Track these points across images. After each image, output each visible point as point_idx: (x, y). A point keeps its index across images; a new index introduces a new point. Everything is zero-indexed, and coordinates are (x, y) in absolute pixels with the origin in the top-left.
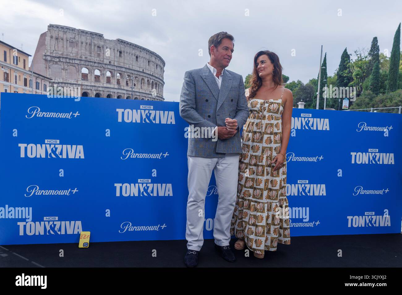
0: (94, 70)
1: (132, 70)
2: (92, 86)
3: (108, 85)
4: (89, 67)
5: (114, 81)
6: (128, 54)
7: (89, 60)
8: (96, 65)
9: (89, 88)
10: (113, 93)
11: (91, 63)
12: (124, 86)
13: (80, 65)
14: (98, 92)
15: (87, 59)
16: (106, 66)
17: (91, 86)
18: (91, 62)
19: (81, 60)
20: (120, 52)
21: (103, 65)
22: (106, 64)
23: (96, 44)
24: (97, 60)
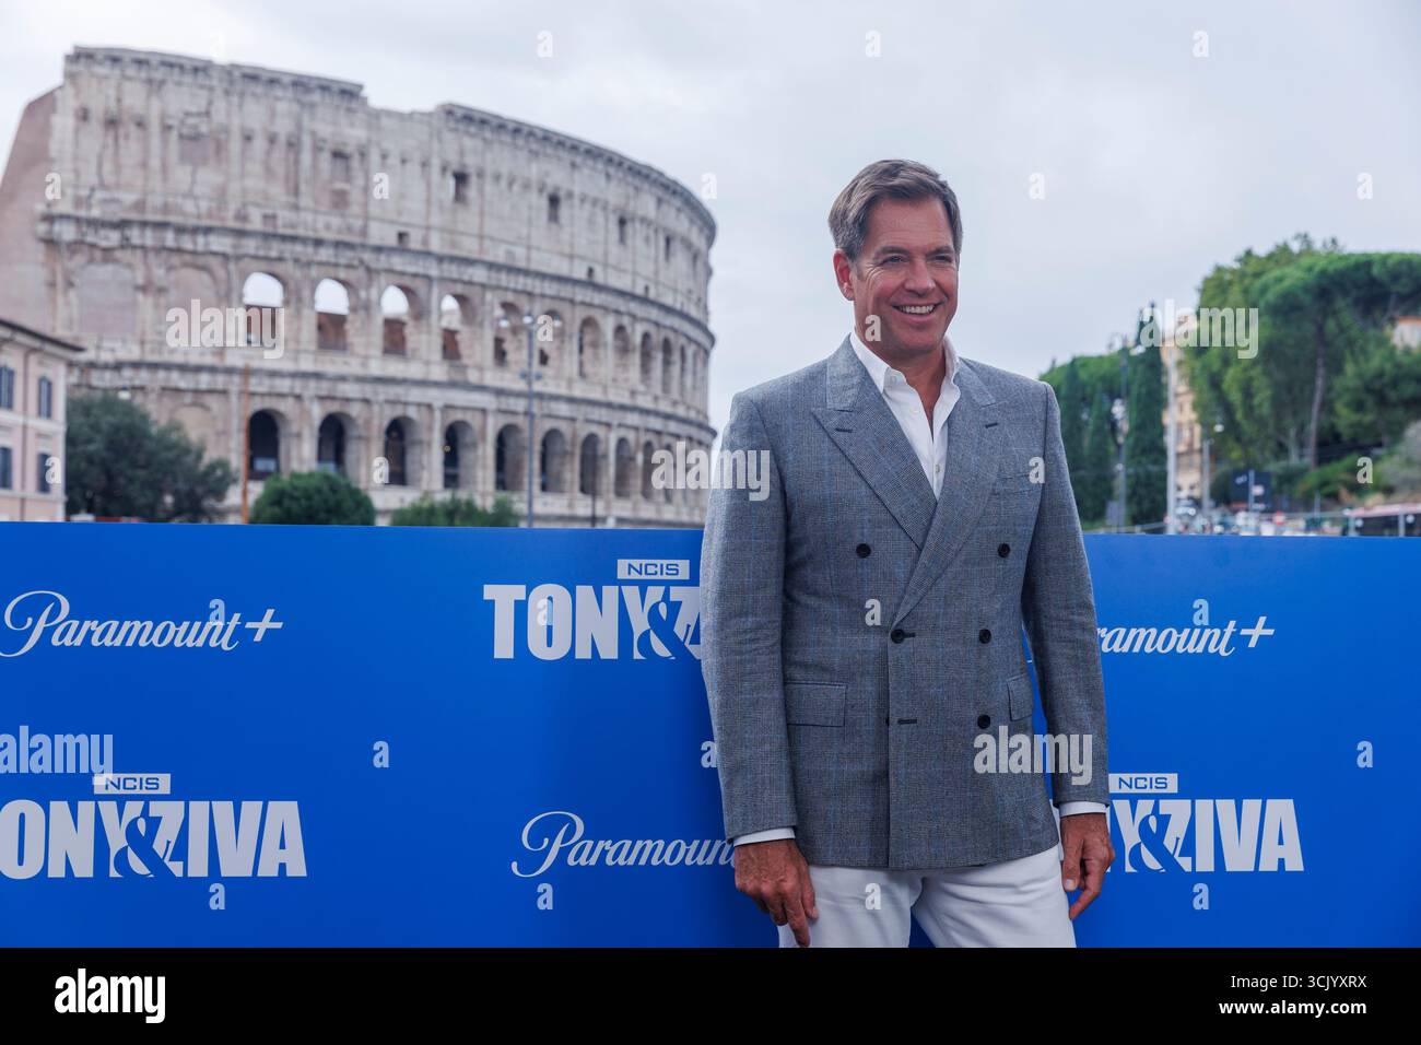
0: (314, 284)
1: (526, 273)
2: (305, 375)
3: (394, 368)
4: (287, 268)
5: (425, 342)
6: (504, 183)
7: (289, 232)
8: (325, 254)
9: (284, 385)
10: (424, 410)
11: (299, 248)
12: (480, 369)
13: (239, 258)
14: (334, 407)
15: (275, 226)
16: (383, 261)
17: (294, 375)
18: (294, 239)
19: (241, 233)
20: (461, 178)
21: (367, 257)
22: (379, 249)
23: (324, 141)
24: (328, 227)
